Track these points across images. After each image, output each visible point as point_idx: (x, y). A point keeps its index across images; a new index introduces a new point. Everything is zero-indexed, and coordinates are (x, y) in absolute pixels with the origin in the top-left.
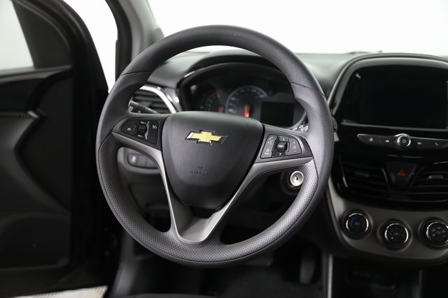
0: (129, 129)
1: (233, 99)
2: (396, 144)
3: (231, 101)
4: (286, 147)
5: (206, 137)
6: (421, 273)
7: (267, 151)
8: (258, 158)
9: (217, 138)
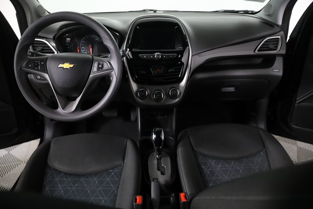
0: (30, 65)
1: (83, 42)
2: (155, 58)
3: (82, 43)
4: (102, 66)
5: (67, 66)
6: (175, 109)
7: (95, 69)
8: (92, 73)
9: (72, 66)
